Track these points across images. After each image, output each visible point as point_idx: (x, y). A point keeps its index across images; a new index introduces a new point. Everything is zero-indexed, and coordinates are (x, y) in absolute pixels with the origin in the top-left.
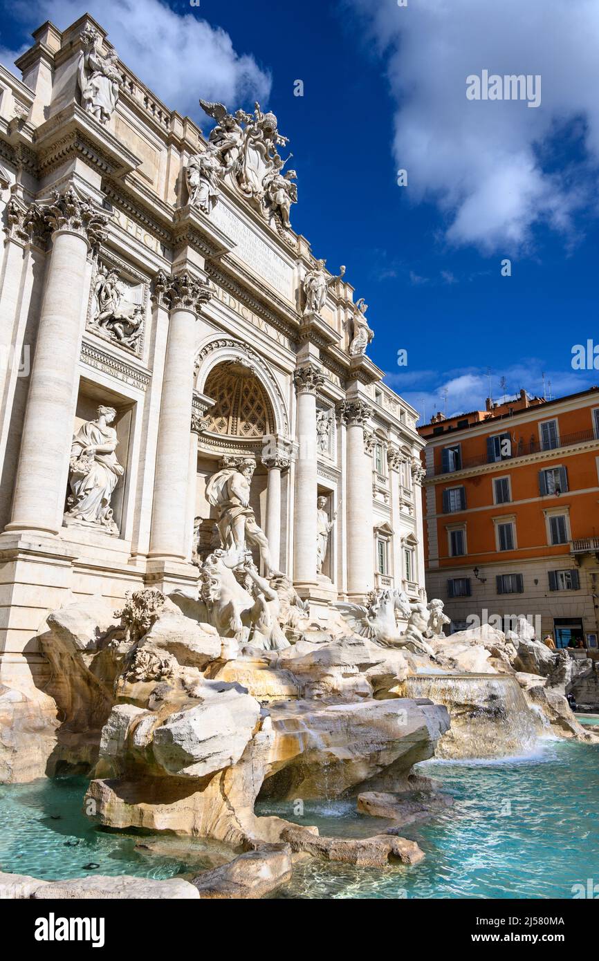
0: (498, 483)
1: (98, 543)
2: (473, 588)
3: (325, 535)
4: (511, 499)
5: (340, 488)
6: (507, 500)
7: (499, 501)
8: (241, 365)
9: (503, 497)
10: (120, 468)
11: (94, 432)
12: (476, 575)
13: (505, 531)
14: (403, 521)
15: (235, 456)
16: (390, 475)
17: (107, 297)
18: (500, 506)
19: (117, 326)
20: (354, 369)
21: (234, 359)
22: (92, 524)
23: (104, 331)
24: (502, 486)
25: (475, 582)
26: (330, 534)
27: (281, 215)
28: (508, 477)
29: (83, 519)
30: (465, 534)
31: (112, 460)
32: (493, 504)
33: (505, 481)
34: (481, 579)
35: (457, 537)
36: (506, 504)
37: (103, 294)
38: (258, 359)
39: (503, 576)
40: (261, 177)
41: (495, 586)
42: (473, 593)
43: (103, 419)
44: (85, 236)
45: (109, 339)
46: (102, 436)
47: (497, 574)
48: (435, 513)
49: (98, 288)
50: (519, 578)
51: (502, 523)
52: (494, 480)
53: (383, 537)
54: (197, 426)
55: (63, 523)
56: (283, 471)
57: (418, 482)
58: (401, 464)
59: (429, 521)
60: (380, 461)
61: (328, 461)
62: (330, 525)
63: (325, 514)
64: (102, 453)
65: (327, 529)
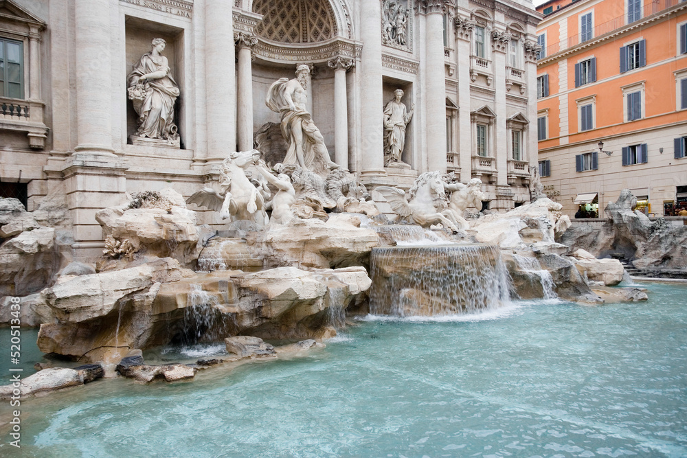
1: (162, 155)
2: (600, 161)
3: (401, 126)
5: (419, 80)
10: (176, 91)
11: (148, 63)
12: (601, 149)
13: (634, 100)
14: (510, 103)
16: (494, 58)
22: (154, 140)
25: (601, 155)
26: (408, 125)
29: (146, 137)
30: (594, 107)
31: (167, 85)
34: (606, 152)
35: (587, 112)
41: (621, 158)
42: (600, 166)
43: (155, 52)
46: (154, 66)
47: (623, 146)
48: (566, 89)
50: (645, 148)
53: (484, 118)
54: (246, 42)
55: (129, 142)
56: (349, 71)
57: (532, 61)
58: (510, 43)
59: (560, 98)
60: (482, 44)
61: (405, 54)
62: (408, 116)
63: (403, 106)
64: (156, 80)
65: (405, 120)
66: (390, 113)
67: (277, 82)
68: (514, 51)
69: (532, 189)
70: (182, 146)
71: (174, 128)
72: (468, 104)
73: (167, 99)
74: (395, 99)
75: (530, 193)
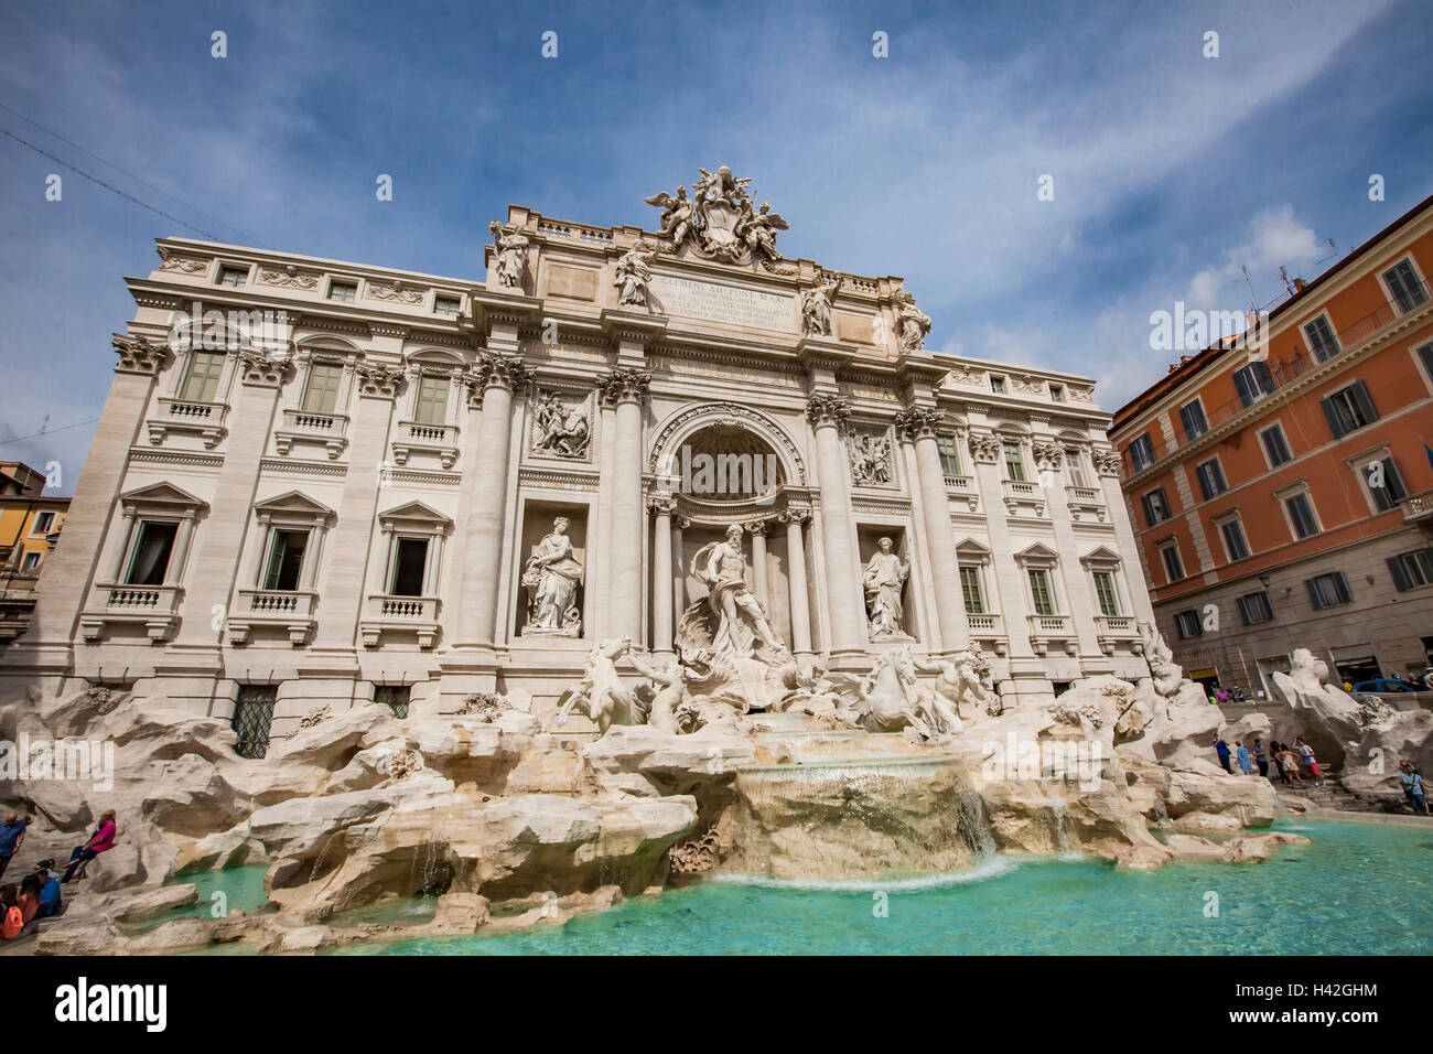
0: (1266, 435)
1: (554, 647)
2: (1277, 606)
3: (893, 585)
4: (1292, 455)
6: (1286, 458)
7: (1276, 462)
8: (724, 426)
9: (1278, 455)
10: (576, 571)
12: (1267, 585)
13: (1298, 508)
14: (1081, 536)
15: (755, 520)
16: (1042, 479)
17: (548, 421)
18: (1279, 469)
19: (561, 442)
20: (905, 373)
21: (712, 424)
23: (551, 452)
24: (1273, 438)
25: (1274, 596)
27: (764, 252)
28: (1278, 422)
29: (538, 626)
30: (1241, 524)
31: (565, 566)
32: (1267, 471)
33: (1275, 430)
35: (1232, 533)
36: (1288, 465)
37: (544, 420)
38: (746, 412)
39: (1316, 578)
40: (731, 230)
41: (1307, 597)
42: (1277, 613)
43: (556, 532)
44: (503, 385)
45: (554, 457)
46: (552, 546)
47: (1305, 578)
48: (1193, 504)
49: (538, 416)
50: (1337, 578)
51: (1290, 496)
52: (1258, 434)
53: (1038, 564)
54: (663, 508)
55: (518, 633)
56: (806, 524)
57: (1109, 473)
58: (1064, 458)
59: (1188, 517)
60: (1018, 464)
61: (890, 493)
62: (904, 569)
63: (894, 558)
64: (554, 562)
65: (898, 576)
66: (874, 569)
67: (704, 549)
68: (1076, 465)
69: (1151, 657)
70: (581, 635)
71: (575, 614)
72: (1006, 543)
73: (564, 581)
74: (880, 549)
75: (1149, 664)
